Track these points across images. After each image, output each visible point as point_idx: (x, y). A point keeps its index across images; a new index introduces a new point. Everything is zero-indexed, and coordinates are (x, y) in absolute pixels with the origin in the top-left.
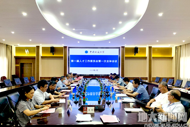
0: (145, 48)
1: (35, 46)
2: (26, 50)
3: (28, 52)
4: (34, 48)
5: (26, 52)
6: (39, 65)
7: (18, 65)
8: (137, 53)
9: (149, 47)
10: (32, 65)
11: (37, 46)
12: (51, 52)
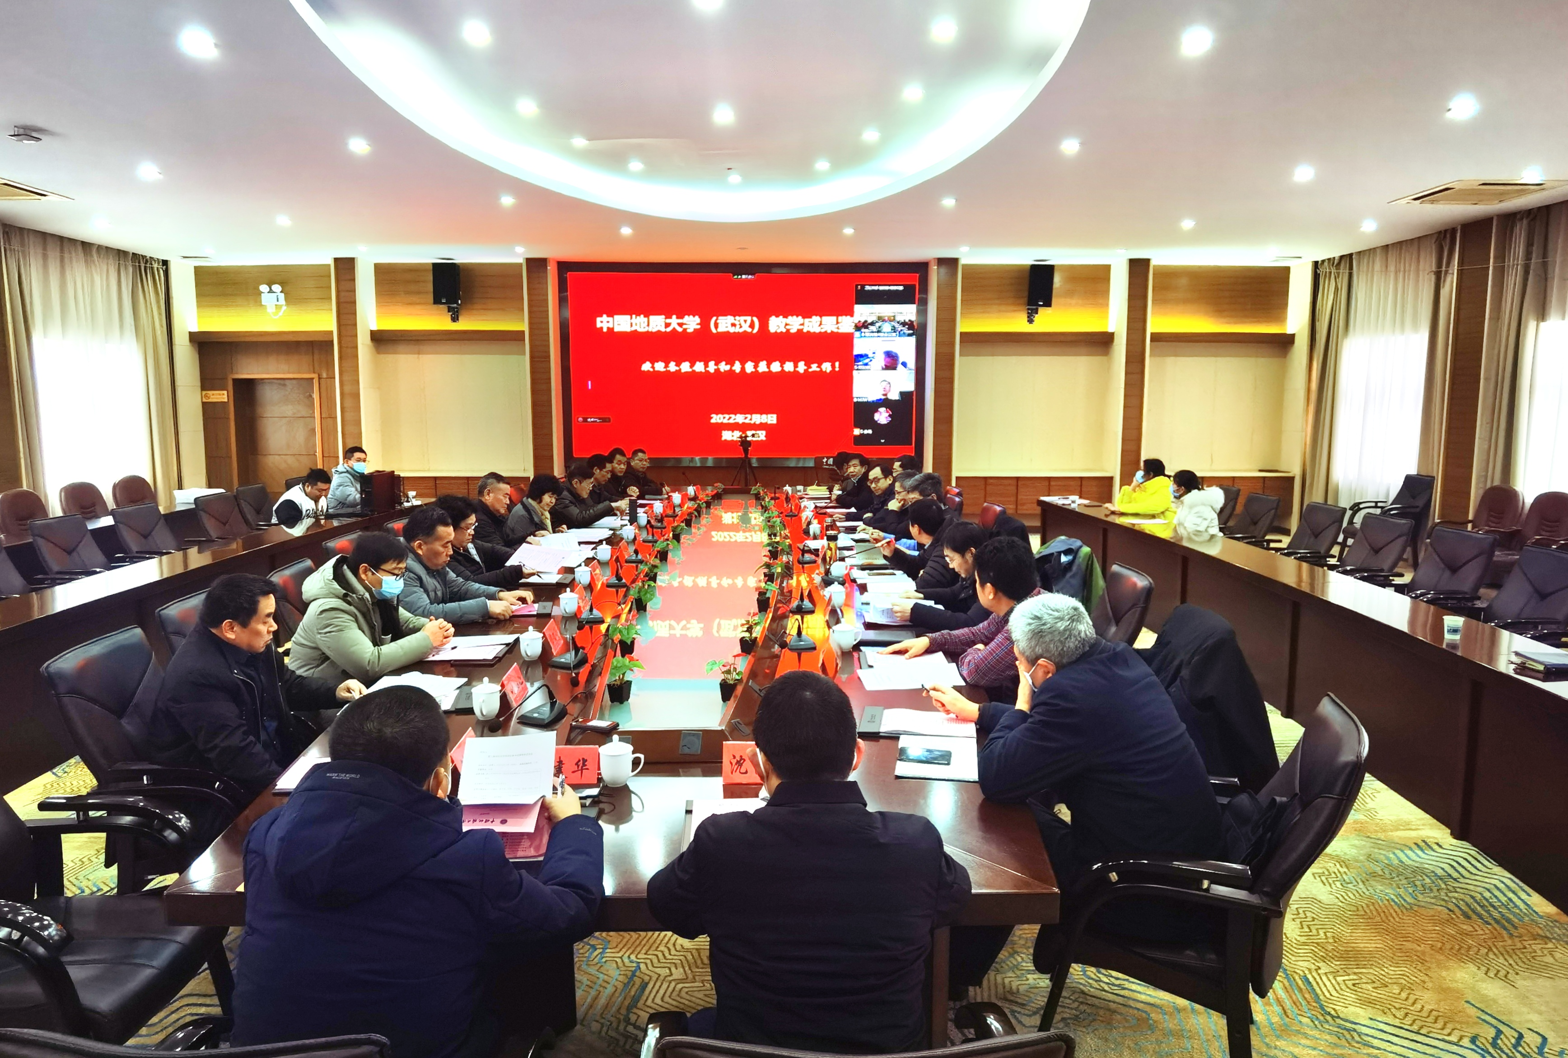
0: (1106, 270)
1: (324, 256)
2: (264, 288)
3: (282, 300)
4: (317, 273)
5: (267, 299)
6: (357, 396)
7: (221, 396)
8: (1048, 304)
9: (1132, 261)
10: (316, 396)
11: (336, 260)
12: (437, 301)
